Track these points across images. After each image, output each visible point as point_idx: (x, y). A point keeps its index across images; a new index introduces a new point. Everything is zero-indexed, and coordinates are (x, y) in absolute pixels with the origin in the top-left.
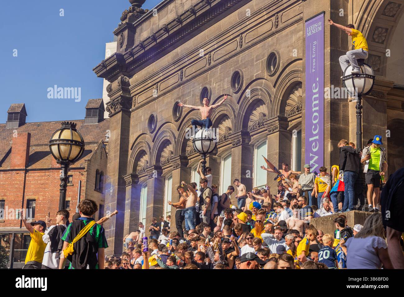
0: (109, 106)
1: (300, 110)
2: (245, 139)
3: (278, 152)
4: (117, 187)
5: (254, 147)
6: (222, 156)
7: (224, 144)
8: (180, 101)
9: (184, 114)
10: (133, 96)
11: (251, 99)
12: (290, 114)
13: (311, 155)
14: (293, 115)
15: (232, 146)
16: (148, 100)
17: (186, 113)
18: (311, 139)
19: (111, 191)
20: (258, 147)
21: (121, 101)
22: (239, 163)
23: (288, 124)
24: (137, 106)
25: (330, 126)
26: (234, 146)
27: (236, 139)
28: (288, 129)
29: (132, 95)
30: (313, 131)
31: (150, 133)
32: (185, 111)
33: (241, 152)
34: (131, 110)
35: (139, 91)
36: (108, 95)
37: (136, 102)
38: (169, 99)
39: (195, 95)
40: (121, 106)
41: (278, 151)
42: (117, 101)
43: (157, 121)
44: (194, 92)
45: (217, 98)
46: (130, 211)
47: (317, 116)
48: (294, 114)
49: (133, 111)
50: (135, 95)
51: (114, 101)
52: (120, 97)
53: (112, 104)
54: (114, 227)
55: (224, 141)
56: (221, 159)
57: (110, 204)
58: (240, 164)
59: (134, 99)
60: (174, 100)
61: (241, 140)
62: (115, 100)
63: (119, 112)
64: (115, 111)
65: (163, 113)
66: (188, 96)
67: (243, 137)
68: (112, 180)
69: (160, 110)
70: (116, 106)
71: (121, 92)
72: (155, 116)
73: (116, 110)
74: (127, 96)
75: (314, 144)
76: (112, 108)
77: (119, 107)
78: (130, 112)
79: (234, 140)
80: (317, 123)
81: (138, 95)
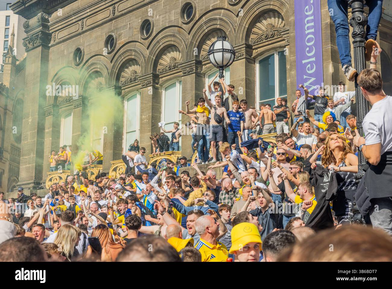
0: (26, 41)
1: (269, 37)
2: (198, 67)
3: (245, 79)
4: (37, 116)
5: (205, 76)
6: (163, 86)
7: (169, 74)
8: (113, 34)
9: (118, 47)
10: (53, 33)
11: (206, 29)
12: (256, 41)
13: (305, 77)
14: (259, 43)
15: (183, 75)
16: (70, 35)
17: (121, 45)
18: (304, 62)
19: (30, 120)
20: (209, 76)
21: (42, 36)
22: (191, 90)
23: (252, 52)
24: (57, 41)
25: (330, 47)
26: (185, 74)
27: (188, 67)
28: (252, 57)
29: (51, 32)
30: (307, 53)
31: (76, 65)
32: (120, 44)
33: (194, 80)
34: (50, 45)
35: (60, 27)
36: (25, 31)
37: (56, 38)
38: (99, 33)
39: (133, 27)
40: (41, 41)
41: (244, 77)
42: (36, 36)
43: (84, 55)
44: (131, 25)
45: (161, 29)
46: (51, 139)
47: (313, 38)
48: (262, 42)
49: (52, 46)
50: (55, 31)
51: (32, 36)
52: (40, 33)
53: (31, 39)
54: (34, 154)
55: (169, 71)
56: (163, 88)
57: (29, 133)
58: (194, 92)
59: (53, 35)
60: (106, 33)
61: (194, 68)
62: (34, 36)
63: (39, 46)
64: (33, 45)
65: (92, 46)
66: (123, 29)
67: (197, 66)
68: (31, 110)
69: (88, 44)
70: (35, 41)
71: (41, 28)
72: (82, 50)
73: (35, 45)
74: (47, 32)
75: (309, 65)
76: (29, 43)
77: (38, 42)
78: (49, 47)
79: (186, 68)
80: (313, 45)
81: (58, 32)
